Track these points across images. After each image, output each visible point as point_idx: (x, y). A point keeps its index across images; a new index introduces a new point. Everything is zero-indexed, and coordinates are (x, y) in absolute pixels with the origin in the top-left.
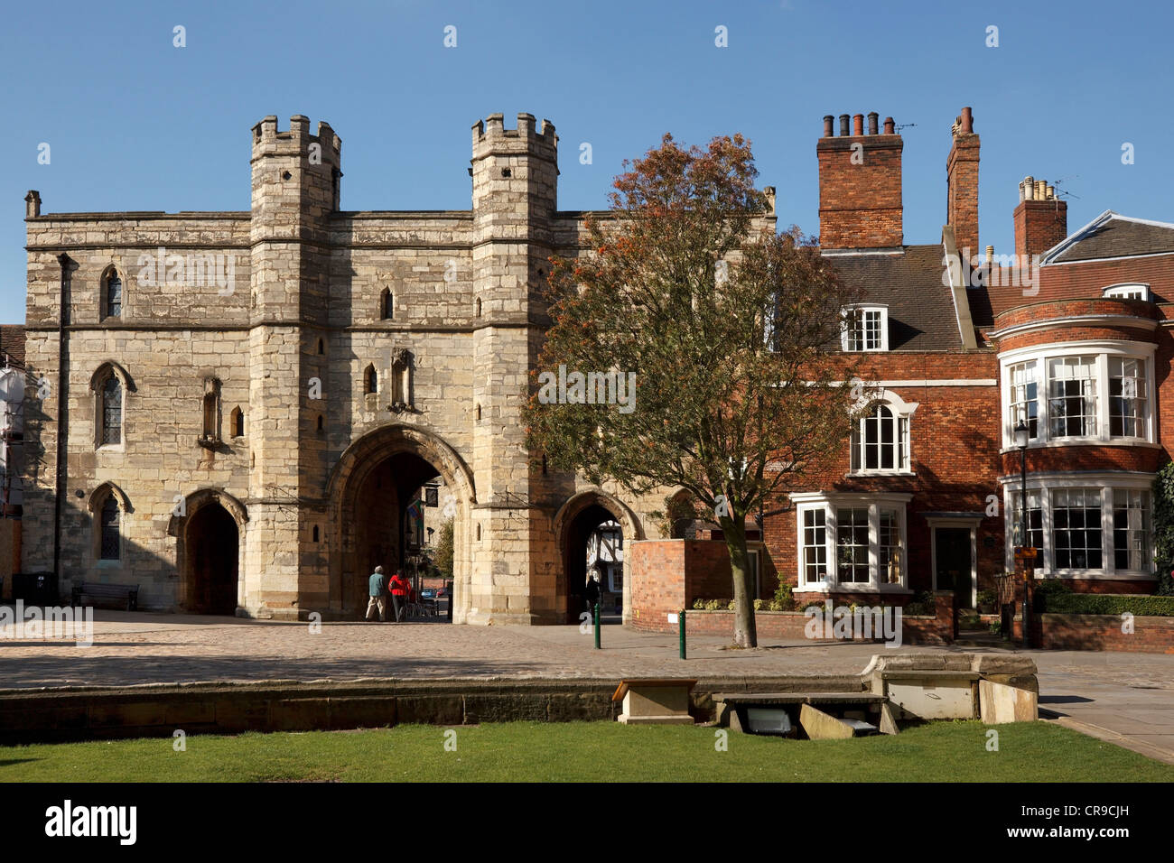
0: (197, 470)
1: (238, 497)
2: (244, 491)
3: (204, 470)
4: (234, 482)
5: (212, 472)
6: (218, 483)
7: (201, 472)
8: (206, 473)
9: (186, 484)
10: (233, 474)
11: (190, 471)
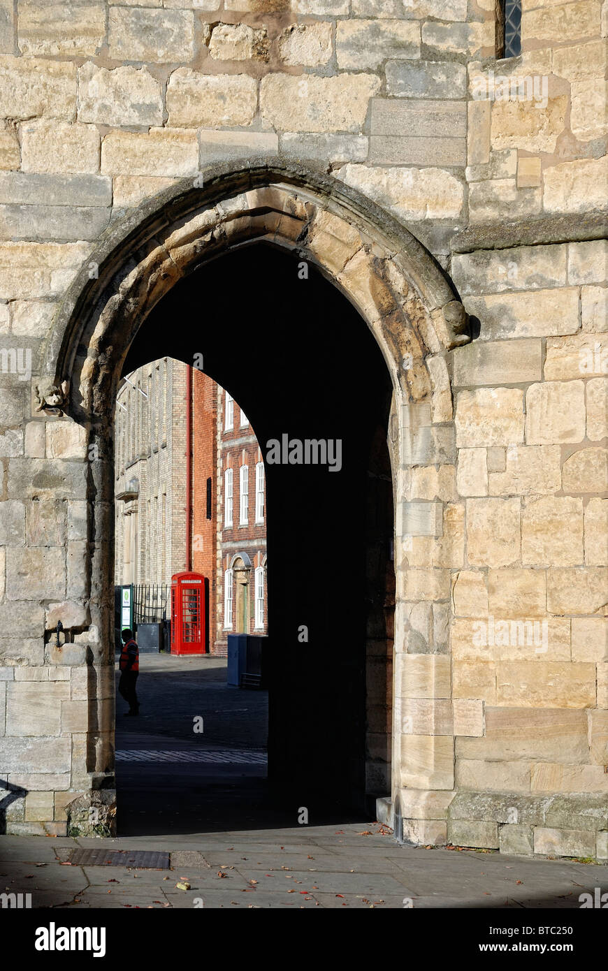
0: (198, 64)
1: (409, 211)
2: (442, 180)
3: (232, 67)
4: (390, 137)
5: (272, 82)
6: (304, 136)
7: (216, 81)
8: (248, 82)
9: (138, 144)
10: (383, 94)
11: (160, 71)
